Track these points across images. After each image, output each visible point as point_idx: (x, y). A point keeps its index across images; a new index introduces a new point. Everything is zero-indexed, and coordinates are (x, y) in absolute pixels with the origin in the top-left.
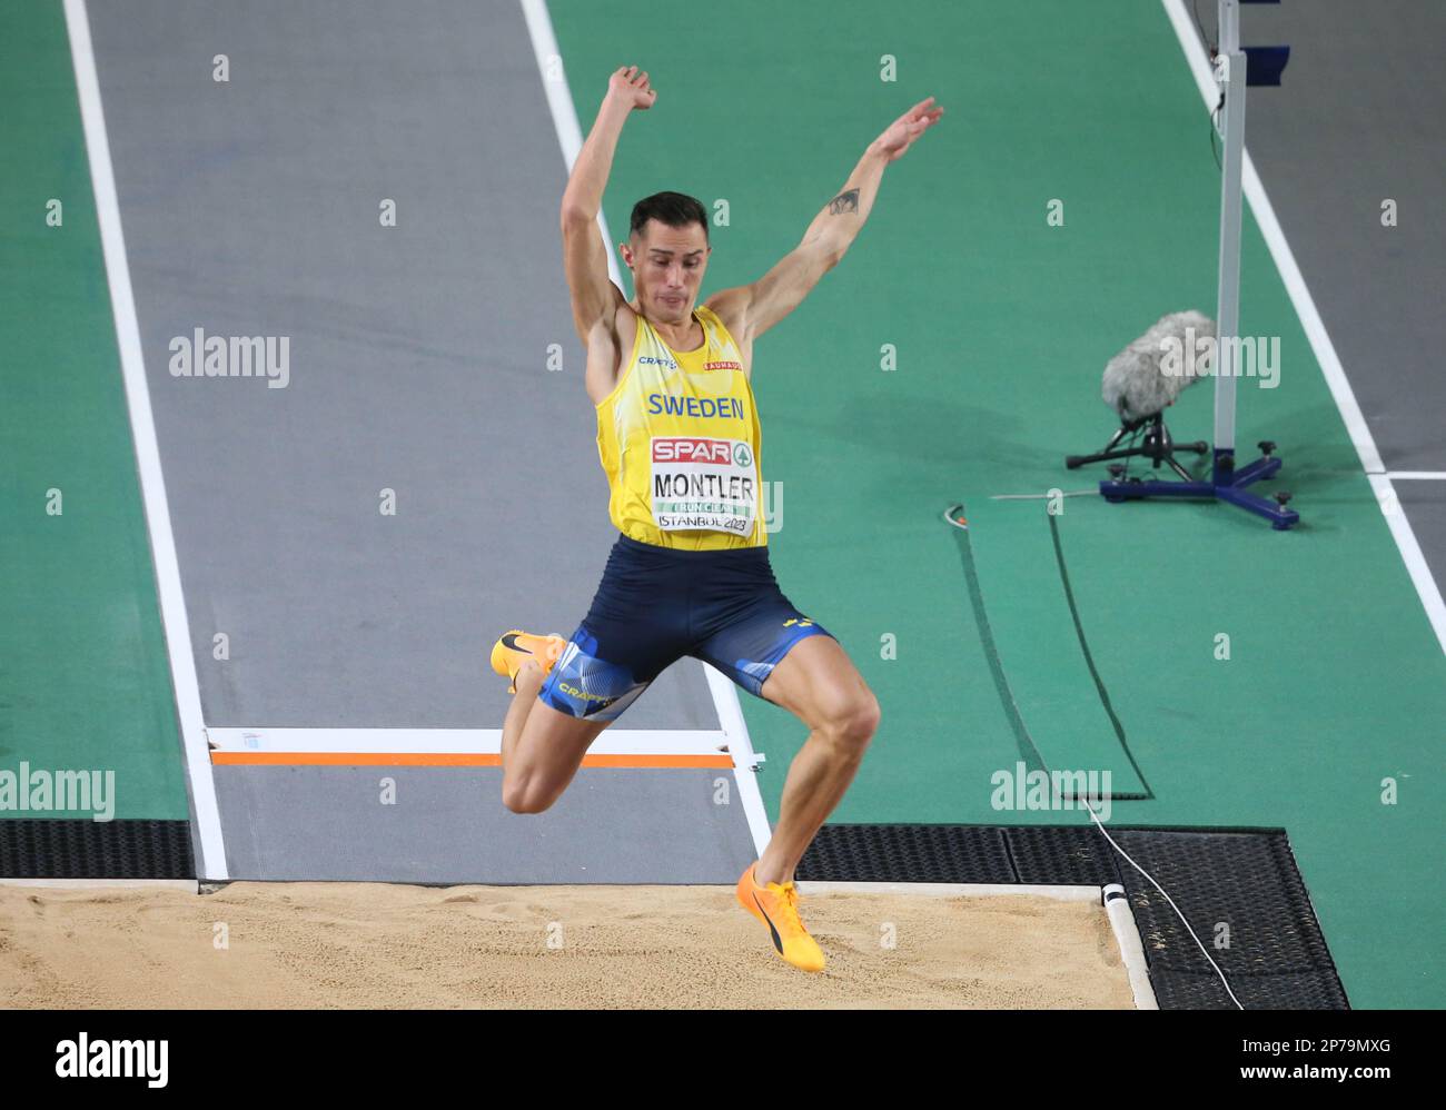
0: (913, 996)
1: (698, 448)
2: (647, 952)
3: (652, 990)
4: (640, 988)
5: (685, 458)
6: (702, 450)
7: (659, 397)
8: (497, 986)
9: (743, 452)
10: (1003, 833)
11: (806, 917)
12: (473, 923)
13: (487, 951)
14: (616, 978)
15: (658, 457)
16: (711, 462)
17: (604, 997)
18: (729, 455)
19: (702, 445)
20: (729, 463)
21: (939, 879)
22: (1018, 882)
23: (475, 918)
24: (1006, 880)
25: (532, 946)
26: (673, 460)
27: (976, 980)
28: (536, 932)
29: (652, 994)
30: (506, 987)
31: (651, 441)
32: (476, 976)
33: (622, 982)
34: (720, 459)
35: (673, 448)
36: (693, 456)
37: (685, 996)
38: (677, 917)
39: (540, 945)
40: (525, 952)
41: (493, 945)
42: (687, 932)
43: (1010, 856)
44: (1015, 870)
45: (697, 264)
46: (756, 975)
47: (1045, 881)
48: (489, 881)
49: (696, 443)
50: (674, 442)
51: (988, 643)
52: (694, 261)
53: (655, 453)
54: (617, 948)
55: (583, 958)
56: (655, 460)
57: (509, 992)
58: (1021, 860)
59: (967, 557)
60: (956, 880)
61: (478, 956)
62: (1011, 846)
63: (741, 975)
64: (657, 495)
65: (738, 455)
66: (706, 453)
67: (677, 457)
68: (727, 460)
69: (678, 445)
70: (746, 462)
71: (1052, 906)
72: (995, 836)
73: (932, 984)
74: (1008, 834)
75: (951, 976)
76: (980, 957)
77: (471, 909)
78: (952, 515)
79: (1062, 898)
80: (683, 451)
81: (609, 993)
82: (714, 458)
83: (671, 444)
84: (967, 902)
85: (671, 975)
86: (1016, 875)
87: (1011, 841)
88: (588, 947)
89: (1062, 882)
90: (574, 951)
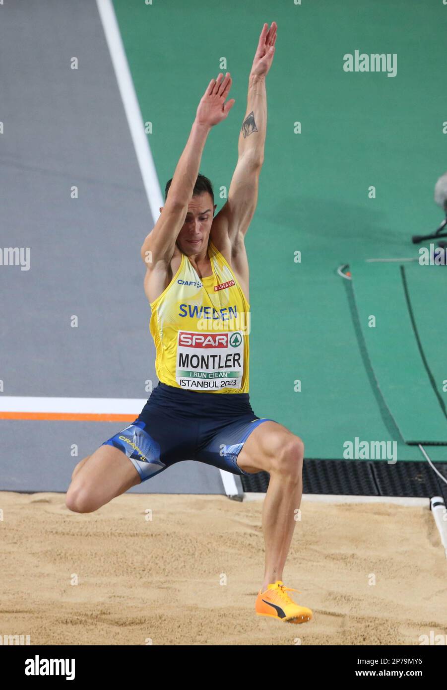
0: (315, 564)
1: (207, 340)
2: (154, 535)
3: (156, 558)
4: (149, 557)
5: (198, 345)
6: (209, 341)
7: (186, 306)
8: (62, 554)
9: (236, 338)
10: (371, 465)
11: (250, 515)
12: (48, 515)
13: (57, 533)
14: (135, 550)
15: (182, 343)
16: (215, 347)
17: (127, 562)
18: (227, 342)
19: (209, 338)
20: (226, 347)
21: (331, 492)
22: (379, 495)
23: (49, 513)
24: (372, 493)
25: (84, 530)
26: (191, 346)
27: (353, 554)
28: (86, 522)
29: (156, 560)
30: (68, 555)
31: (179, 333)
32: (49, 548)
33: (138, 553)
34: (221, 345)
35: (192, 339)
36: (204, 345)
37: (176, 562)
38: (172, 514)
39: (88, 530)
40: (79, 534)
41: (60, 529)
42: (178, 523)
43: (374, 479)
44: (377, 488)
45: (207, 218)
46: (220, 549)
47: (396, 494)
48: (59, 490)
49: (206, 336)
50: (193, 335)
51: (363, 349)
52: (206, 217)
53: (180, 341)
54: (135, 532)
55: (115, 538)
56: (180, 345)
57: (70, 558)
58: (382, 481)
59: (351, 297)
60: (341, 493)
61: (51, 536)
62: (376, 473)
63: (211, 550)
64: (180, 366)
65: (232, 340)
66: (212, 343)
67: (194, 344)
68: (225, 344)
69: (194, 337)
70: (237, 344)
71: (400, 510)
72: (366, 467)
73: (327, 557)
74: (374, 466)
75: (338, 552)
76: (356, 540)
77: (47, 507)
78: (343, 271)
79: (406, 505)
80: (198, 341)
81: (130, 559)
82: (217, 344)
83: (190, 336)
84: (349, 507)
85: (168, 549)
86: (378, 491)
87: (375, 470)
88: (117, 531)
89: (406, 495)
90: (109, 534)
